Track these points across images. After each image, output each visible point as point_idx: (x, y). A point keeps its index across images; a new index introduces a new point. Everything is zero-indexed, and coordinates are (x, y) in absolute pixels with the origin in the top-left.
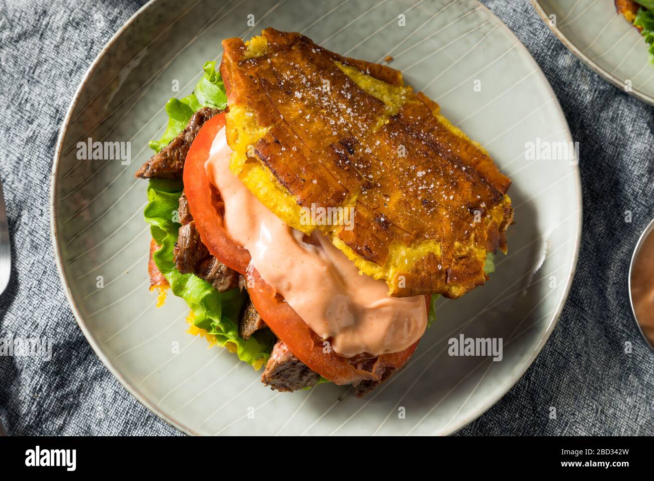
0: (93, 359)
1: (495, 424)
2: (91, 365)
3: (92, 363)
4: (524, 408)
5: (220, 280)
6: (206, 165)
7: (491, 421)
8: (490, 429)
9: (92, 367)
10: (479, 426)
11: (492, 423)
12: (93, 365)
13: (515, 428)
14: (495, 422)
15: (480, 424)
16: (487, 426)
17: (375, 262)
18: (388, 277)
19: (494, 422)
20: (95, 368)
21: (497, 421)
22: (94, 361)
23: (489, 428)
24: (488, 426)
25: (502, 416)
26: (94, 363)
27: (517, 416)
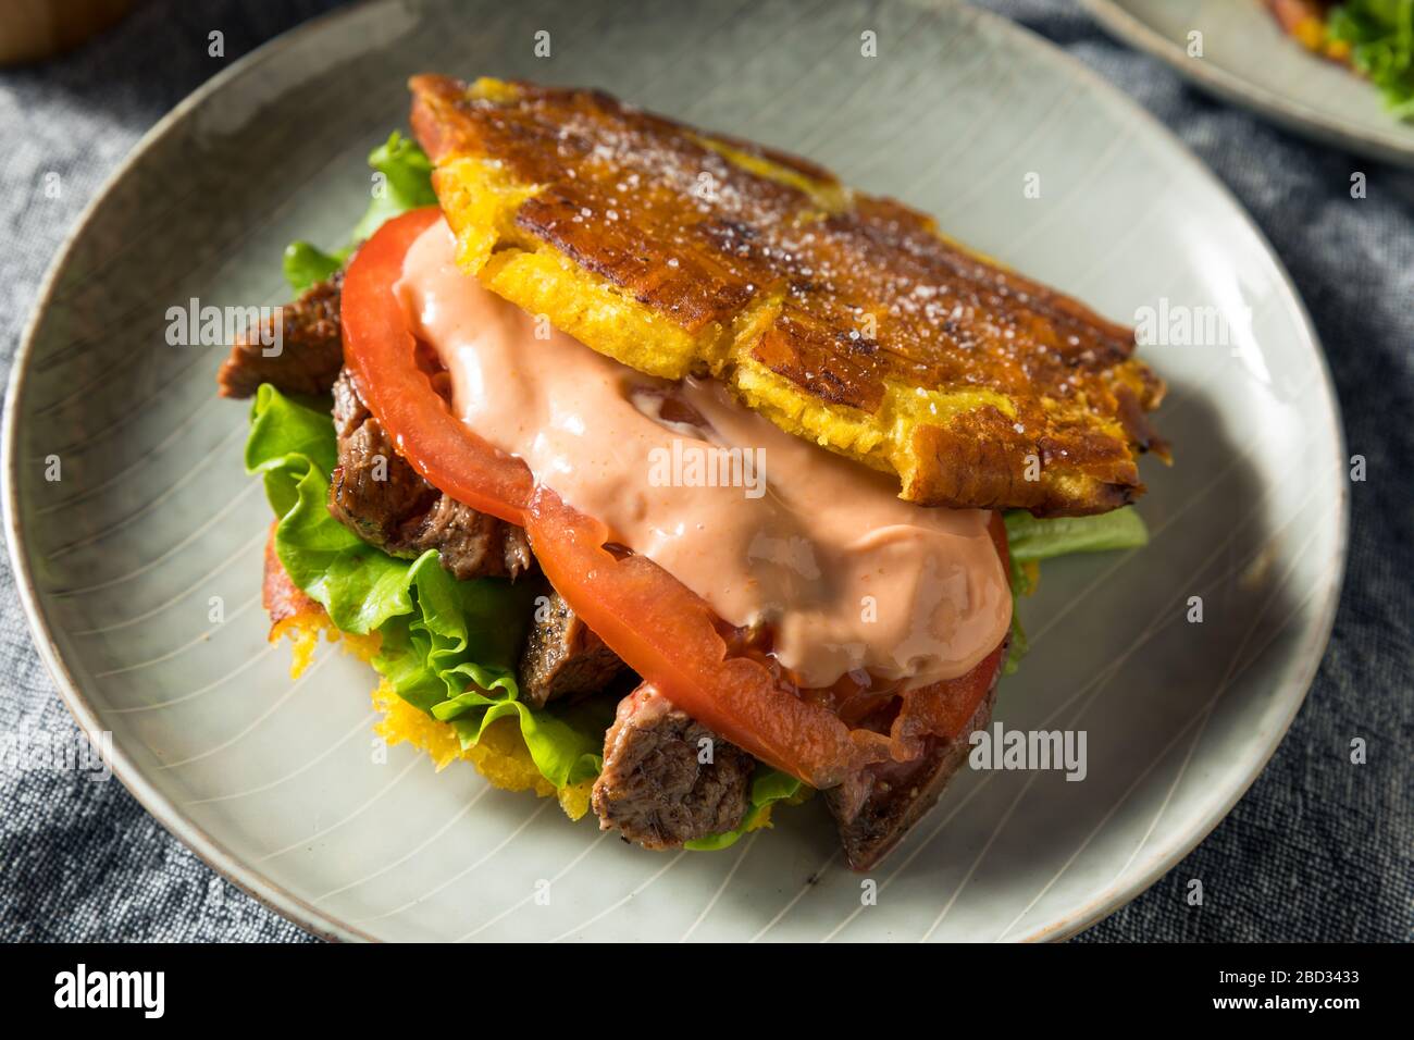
0: (122, 882)
1: (1242, 914)
2: (117, 897)
3: (119, 891)
4: (1307, 858)
5: (458, 545)
6: (396, 289)
7: (1230, 908)
8: (1232, 930)
9: (118, 902)
10: (1200, 930)
11: (1233, 913)
12: (122, 896)
13: (1296, 920)
14: (1241, 910)
15: (1201, 923)
16: (1221, 924)
17: (855, 406)
18: (894, 440)
19: (1237, 911)
20: (128, 902)
21: (1245, 908)
22: (124, 885)
23: (1227, 928)
24: (1225, 923)
25: (1255, 888)
26: (125, 891)
27: (1294, 882)
